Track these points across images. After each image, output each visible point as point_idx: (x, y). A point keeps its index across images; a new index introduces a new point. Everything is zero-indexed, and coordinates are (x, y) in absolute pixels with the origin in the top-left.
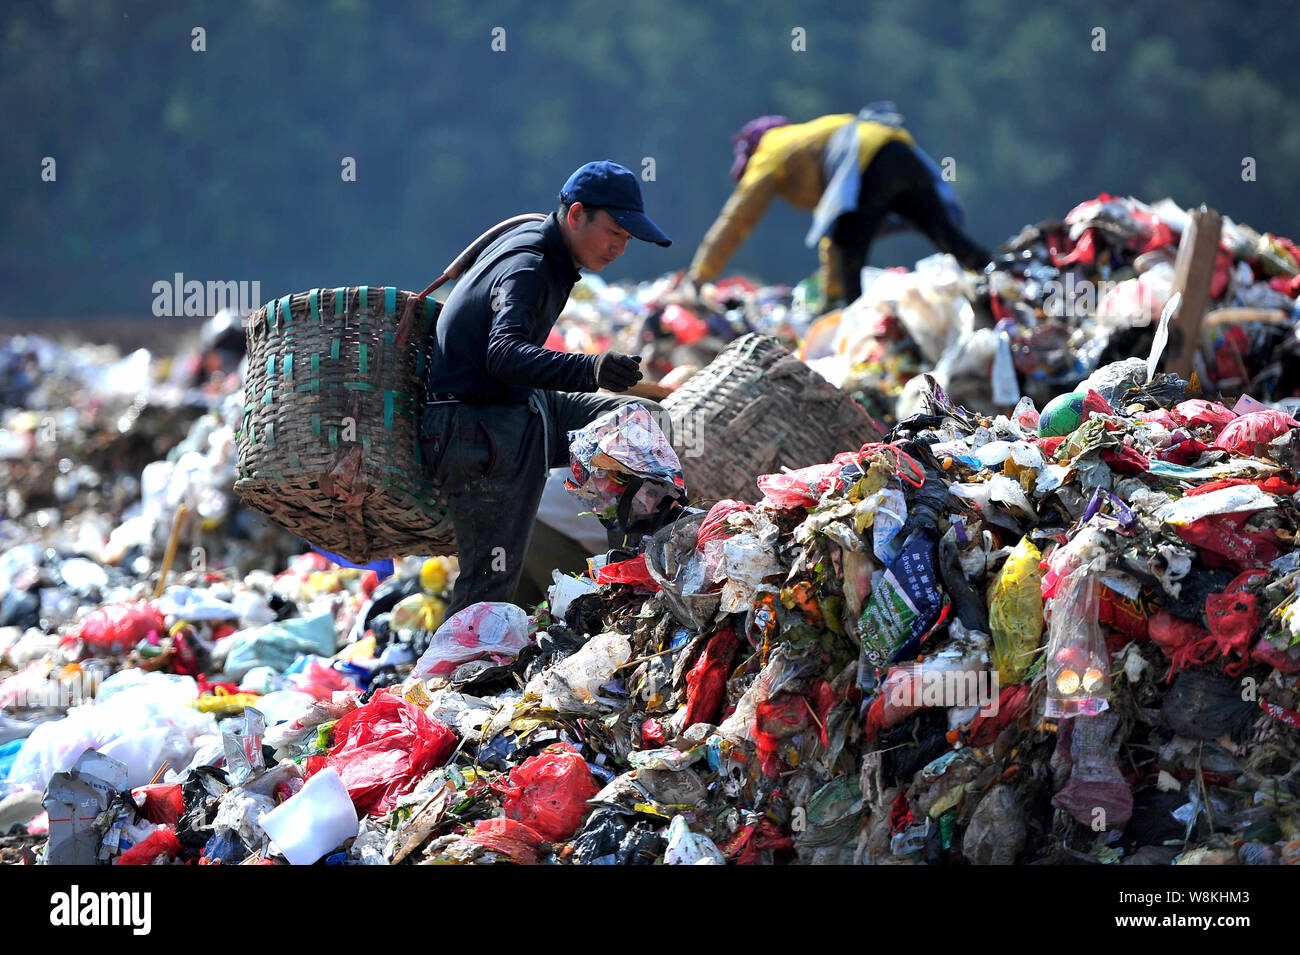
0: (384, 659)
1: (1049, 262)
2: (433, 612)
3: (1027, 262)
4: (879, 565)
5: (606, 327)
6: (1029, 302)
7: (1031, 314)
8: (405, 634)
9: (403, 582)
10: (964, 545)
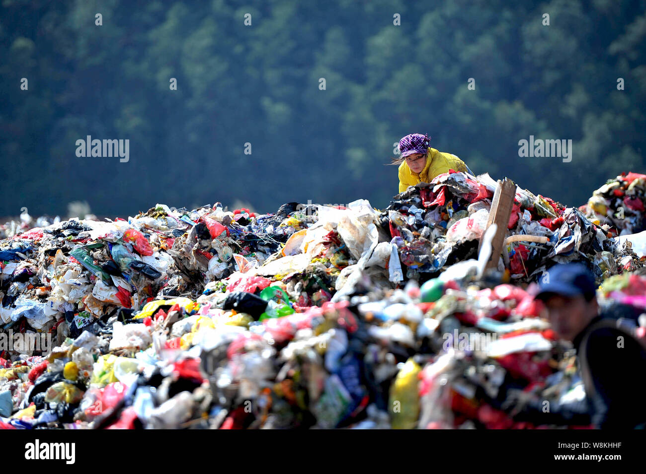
0: (40, 419)
1: (420, 206)
2: (70, 392)
3: (409, 205)
4: (330, 373)
5: (171, 232)
6: (409, 227)
7: (410, 234)
8: (53, 405)
9: (53, 374)
10: (377, 363)
